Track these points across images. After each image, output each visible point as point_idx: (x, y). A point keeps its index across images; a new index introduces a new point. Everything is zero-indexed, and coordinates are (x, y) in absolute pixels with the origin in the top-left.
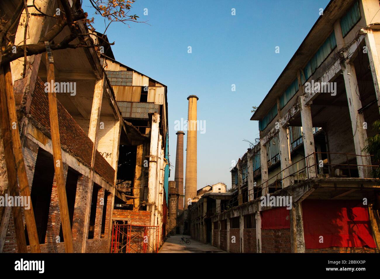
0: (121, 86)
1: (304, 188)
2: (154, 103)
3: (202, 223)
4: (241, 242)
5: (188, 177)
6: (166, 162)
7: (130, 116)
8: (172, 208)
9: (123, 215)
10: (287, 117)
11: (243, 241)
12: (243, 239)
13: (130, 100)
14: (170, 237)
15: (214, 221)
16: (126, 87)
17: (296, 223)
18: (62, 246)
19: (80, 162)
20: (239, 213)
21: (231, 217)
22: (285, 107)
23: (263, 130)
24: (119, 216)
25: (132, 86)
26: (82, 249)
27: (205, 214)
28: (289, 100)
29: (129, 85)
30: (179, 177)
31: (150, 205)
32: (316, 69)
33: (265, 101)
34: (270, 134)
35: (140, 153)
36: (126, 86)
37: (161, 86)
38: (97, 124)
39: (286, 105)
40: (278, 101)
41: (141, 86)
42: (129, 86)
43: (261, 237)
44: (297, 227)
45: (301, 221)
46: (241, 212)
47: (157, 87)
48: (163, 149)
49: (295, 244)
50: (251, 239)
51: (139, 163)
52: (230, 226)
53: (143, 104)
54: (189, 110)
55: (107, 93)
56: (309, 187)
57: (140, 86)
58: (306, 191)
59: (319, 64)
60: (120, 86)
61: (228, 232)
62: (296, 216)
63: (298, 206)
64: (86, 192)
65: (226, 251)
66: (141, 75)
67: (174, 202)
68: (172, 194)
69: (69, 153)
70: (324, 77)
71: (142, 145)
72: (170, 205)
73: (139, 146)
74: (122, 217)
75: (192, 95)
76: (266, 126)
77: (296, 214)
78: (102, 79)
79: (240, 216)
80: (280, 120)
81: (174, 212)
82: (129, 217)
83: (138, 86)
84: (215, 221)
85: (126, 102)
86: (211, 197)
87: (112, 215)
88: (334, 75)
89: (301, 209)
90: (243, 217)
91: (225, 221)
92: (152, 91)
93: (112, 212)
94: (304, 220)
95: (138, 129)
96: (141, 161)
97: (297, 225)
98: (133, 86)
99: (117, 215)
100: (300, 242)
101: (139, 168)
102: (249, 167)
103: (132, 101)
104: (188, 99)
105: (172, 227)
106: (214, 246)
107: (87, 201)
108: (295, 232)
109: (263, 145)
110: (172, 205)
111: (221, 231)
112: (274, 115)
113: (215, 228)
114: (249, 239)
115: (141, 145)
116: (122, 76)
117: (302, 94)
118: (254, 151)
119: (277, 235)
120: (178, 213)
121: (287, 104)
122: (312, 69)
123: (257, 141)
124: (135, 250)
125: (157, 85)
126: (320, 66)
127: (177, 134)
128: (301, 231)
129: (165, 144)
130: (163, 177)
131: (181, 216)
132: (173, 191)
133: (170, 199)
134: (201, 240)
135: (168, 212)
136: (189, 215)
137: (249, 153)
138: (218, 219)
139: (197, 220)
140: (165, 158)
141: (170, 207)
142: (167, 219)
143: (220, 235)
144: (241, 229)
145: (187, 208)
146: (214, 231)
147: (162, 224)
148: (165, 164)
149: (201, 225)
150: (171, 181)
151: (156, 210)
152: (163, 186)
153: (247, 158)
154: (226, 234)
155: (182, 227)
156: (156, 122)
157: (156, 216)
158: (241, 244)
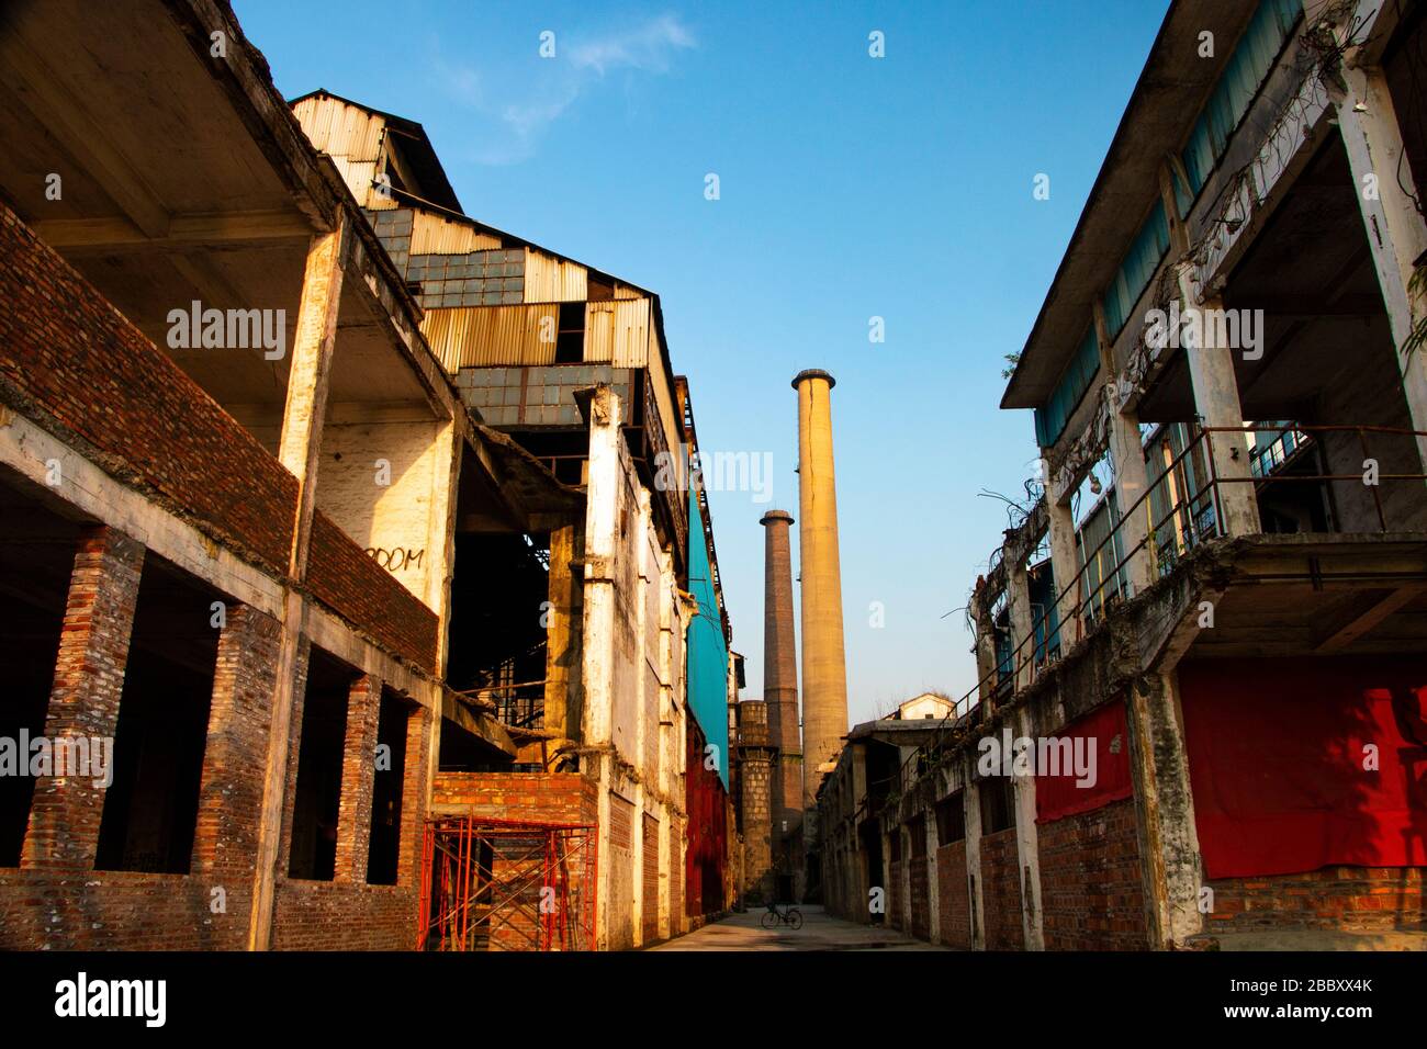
0: (480, 307)
1: (1175, 596)
2: (609, 363)
3: (853, 843)
4: (974, 892)
5: (812, 682)
6: (692, 607)
7: (520, 418)
8: (754, 801)
9: (475, 794)
10: (1133, 366)
11: (978, 887)
12: (978, 878)
13: (516, 359)
14: (745, 911)
15: (888, 830)
16: (501, 309)
17: (1153, 764)
18: (122, 886)
19: (219, 543)
20: (960, 772)
21: (939, 797)
22: (1126, 329)
23: (1052, 442)
24: (457, 799)
25: (523, 304)
26: (250, 911)
27: (860, 807)
28: (1137, 296)
29: (511, 302)
30: (782, 686)
31: (591, 753)
32: (1230, 137)
33: (1047, 317)
34: (1079, 452)
35: (563, 558)
36: (499, 306)
37: (636, 295)
38: (315, 408)
39: (1128, 319)
40: (1098, 311)
41: (556, 303)
42: (510, 305)
43: (1036, 856)
44: (1161, 782)
45: (1176, 754)
46: (966, 769)
47: (621, 300)
48: (669, 549)
49: (1153, 860)
50: (1005, 873)
51: (560, 599)
52: (936, 835)
53: (568, 372)
54: (800, 426)
55: (370, 293)
56: (1194, 585)
57: (552, 303)
58: (1181, 610)
59: (1238, 114)
60: (477, 307)
61: (932, 860)
62: (1155, 733)
63: (1161, 688)
64: (269, 677)
65: (928, 939)
66: (556, 262)
67: (760, 777)
68: (750, 748)
69: (146, 495)
70: (1261, 162)
71: (571, 527)
72: (745, 790)
73: (557, 533)
74: (471, 800)
75: (808, 368)
76: (1063, 424)
77: (1154, 724)
78: (334, 229)
79: (963, 784)
80: (1111, 386)
81: (760, 817)
82: (498, 800)
83: (545, 304)
84: (892, 828)
85: (502, 366)
86: (883, 738)
87: (429, 797)
88: (1302, 139)
89: (1174, 700)
90: (976, 788)
91: (922, 818)
92: (603, 318)
93: (429, 784)
94: (1189, 749)
95: (550, 468)
96: (569, 592)
97: (1160, 773)
98: (525, 305)
99: (448, 793)
100: (1179, 851)
101: (560, 621)
102: (1013, 600)
103: (526, 361)
104: (796, 384)
105: (756, 875)
106: (893, 928)
107: (271, 713)
108: (1151, 805)
109: (1058, 505)
110: (752, 790)
111: (912, 864)
112: (1088, 374)
113: (896, 856)
114: (999, 877)
115: (564, 529)
116: (485, 272)
117: (1183, 256)
118: (1028, 535)
119: (1091, 835)
120: (784, 823)
121: (1131, 315)
122: (1212, 143)
123: (1033, 489)
124: (526, 931)
125: (618, 294)
126: (1241, 123)
127: (763, 522)
128: (1182, 801)
129: (679, 533)
130: (682, 663)
131: (797, 832)
132: (753, 735)
133: (744, 764)
134: (853, 910)
135: (734, 816)
136: (818, 823)
137: (1010, 547)
138: (898, 817)
139: (839, 836)
140: (687, 590)
141: (745, 797)
142: (729, 842)
143: (909, 882)
144: (971, 840)
145: (813, 800)
146: (891, 870)
147: (683, 849)
148: (686, 614)
149: (850, 854)
150: (748, 703)
151: (637, 783)
152: (682, 699)
153: (1004, 569)
154: (925, 874)
155: (801, 876)
156: (606, 425)
157: (636, 808)
158: (974, 902)
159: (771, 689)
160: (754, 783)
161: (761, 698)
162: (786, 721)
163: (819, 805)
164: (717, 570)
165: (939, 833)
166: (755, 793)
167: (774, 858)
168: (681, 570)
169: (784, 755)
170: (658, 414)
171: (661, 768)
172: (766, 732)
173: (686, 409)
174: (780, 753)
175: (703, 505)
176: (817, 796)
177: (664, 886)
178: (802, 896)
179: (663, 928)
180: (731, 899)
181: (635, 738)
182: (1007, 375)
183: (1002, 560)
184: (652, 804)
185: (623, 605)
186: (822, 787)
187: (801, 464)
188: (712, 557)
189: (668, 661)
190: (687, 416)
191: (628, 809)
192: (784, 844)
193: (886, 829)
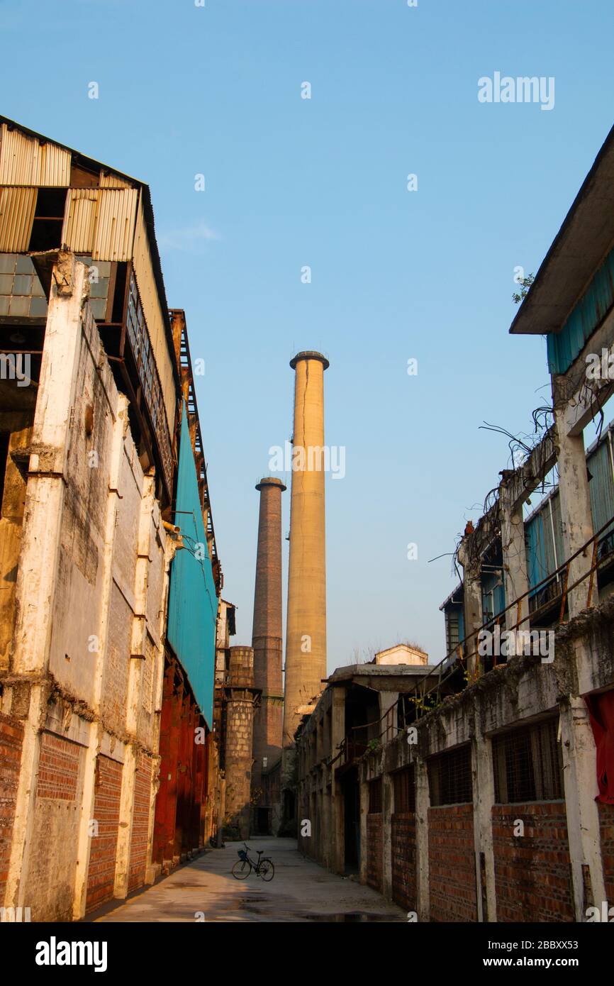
2: (89, 254)
3: (329, 787)
4: (483, 875)
6: (177, 540)
8: (236, 738)
11: (490, 869)
12: (490, 857)
14: (223, 846)
15: (368, 778)
20: (466, 722)
21: (434, 749)
23: (565, 367)
27: (339, 751)
30: (269, 634)
31: (20, 682)
37: (120, 184)
41: (34, 187)
46: (477, 719)
47: (106, 189)
48: (153, 472)
50: (536, 859)
52: (428, 793)
57: (30, 187)
61: (422, 821)
66: (37, 143)
67: (244, 716)
68: (235, 689)
72: (229, 728)
73: (18, 435)
75: (305, 350)
79: (472, 737)
81: (242, 754)
83: (22, 187)
84: (373, 777)
86: (363, 683)
90: (489, 743)
91: (410, 771)
92: (85, 206)
102: (508, 542)
104: (294, 364)
105: (236, 809)
106: (369, 884)
109: (568, 436)
110: (235, 729)
111: (394, 820)
113: (375, 806)
114: (523, 863)
115: (25, 431)
118: (531, 473)
120: (265, 759)
123: (541, 420)
125: (104, 182)
127: (258, 487)
129: (167, 463)
130: (163, 596)
131: (276, 768)
132: (239, 677)
133: (230, 704)
134: (326, 856)
135: (216, 753)
136: (296, 762)
137: (507, 488)
138: (380, 767)
139: (315, 777)
140: (173, 522)
141: (229, 735)
142: (210, 778)
143: (389, 839)
144: (481, 807)
145: (291, 740)
146: (369, 821)
147: (153, 791)
148: (170, 547)
149: (325, 798)
150: (237, 648)
151: (91, 721)
152: (162, 634)
153: (499, 511)
154: (412, 834)
155: (277, 809)
156: (68, 296)
157: (89, 750)
158: (484, 889)
159: (259, 637)
160: (238, 722)
161: (250, 644)
162: (271, 667)
163: (297, 744)
164: (211, 517)
165: (431, 791)
166: (238, 731)
167: (253, 794)
168: (167, 501)
169: (267, 697)
170: (145, 323)
171: (129, 704)
172: (251, 674)
173: (182, 346)
174: (263, 694)
175: (198, 450)
176: (296, 736)
177: (124, 837)
178: (278, 829)
179: (119, 887)
180: (209, 832)
181: (92, 669)
182: (517, 299)
183: (497, 503)
184: (113, 745)
185: (83, 512)
186: (300, 728)
187: (294, 435)
188: (206, 503)
189: (144, 591)
190: (183, 354)
191: (77, 752)
192: (263, 779)
193: (365, 775)
